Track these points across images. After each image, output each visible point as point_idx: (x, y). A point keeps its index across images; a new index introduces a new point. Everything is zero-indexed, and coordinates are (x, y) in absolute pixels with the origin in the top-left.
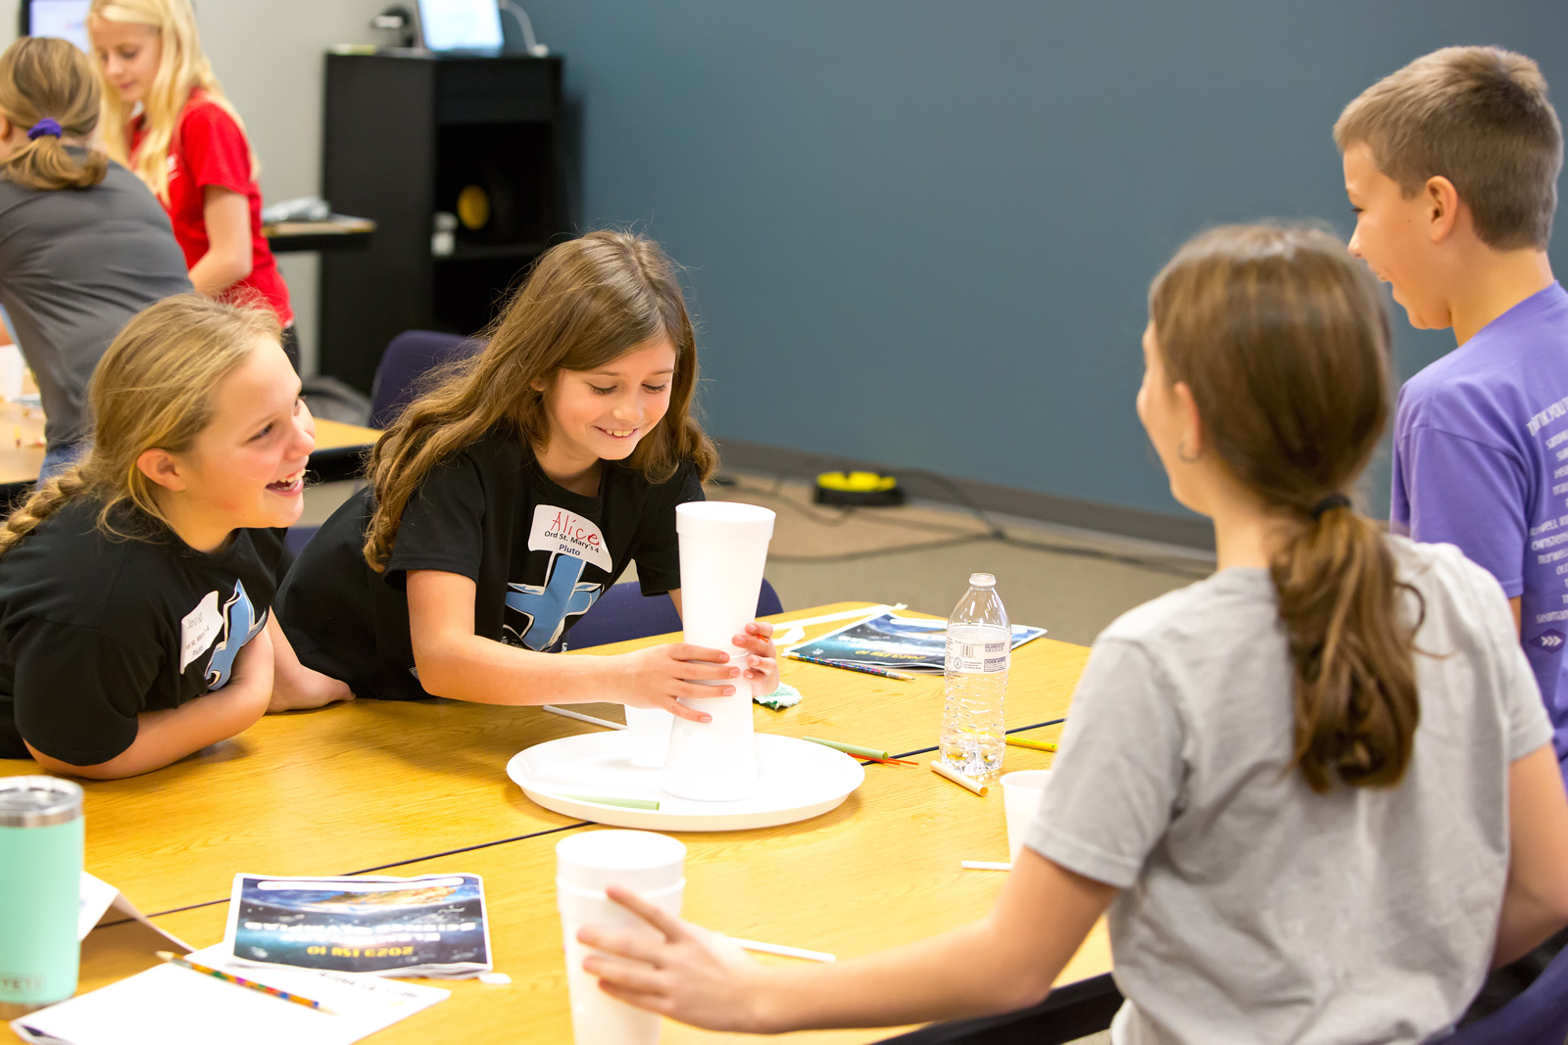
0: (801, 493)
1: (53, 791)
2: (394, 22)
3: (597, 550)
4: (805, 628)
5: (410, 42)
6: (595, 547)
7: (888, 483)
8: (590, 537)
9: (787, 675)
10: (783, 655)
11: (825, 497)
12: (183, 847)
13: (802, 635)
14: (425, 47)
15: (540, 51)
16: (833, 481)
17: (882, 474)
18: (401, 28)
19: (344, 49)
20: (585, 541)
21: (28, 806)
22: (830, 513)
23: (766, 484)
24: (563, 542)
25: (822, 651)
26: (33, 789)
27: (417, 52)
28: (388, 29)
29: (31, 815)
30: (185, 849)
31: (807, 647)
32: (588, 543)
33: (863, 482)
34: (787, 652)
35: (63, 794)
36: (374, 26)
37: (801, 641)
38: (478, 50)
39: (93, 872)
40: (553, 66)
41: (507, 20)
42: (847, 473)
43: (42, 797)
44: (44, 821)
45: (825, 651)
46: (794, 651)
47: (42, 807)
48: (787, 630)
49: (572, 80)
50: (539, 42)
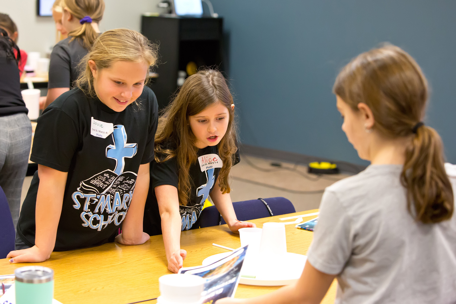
0: (303, 169)
1: (44, 271)
2: (165, 5)
3: (217, 162)
4: (303, 218)
5: (170, 12)
6: (216, 162)
7: (334, 166)
8: (213, 159)
9: (296, 234)
10: (295, 227)
11: (312, 171)
12: (88, 290)
13: (302, 220)
14: (176, 13)
15: (215, 15)
16: (315, 165)
17: (332, 163)
18: (167, 8)
19: (148, 14)
20: (213, 161)
21: (35, 276)
22: (313, 176)
23: (291, 166)
24: (207, 166)
25: (309, 226)
26: (37, 271)
27: (173, 16)
28: (163, 8)
29: (36, 279)
30: (89, 291)
31: (304, 224)
32: (213, 162)
33: (325, 166)
34: (297, 226)
35: (47, 272)
36: (158, 6)
37: (301, 222)
38: (194, 15)
39: (57, 299)
40: (220, 21)
41: (204, 5)
42: (320, 161)
43: (40, 273)
44: (40, 281)
45: (310, 226)
46: (299, 226)
47: (40, 277)
48: (297, 218)
49: (226, 26)
50: (215, 12)
